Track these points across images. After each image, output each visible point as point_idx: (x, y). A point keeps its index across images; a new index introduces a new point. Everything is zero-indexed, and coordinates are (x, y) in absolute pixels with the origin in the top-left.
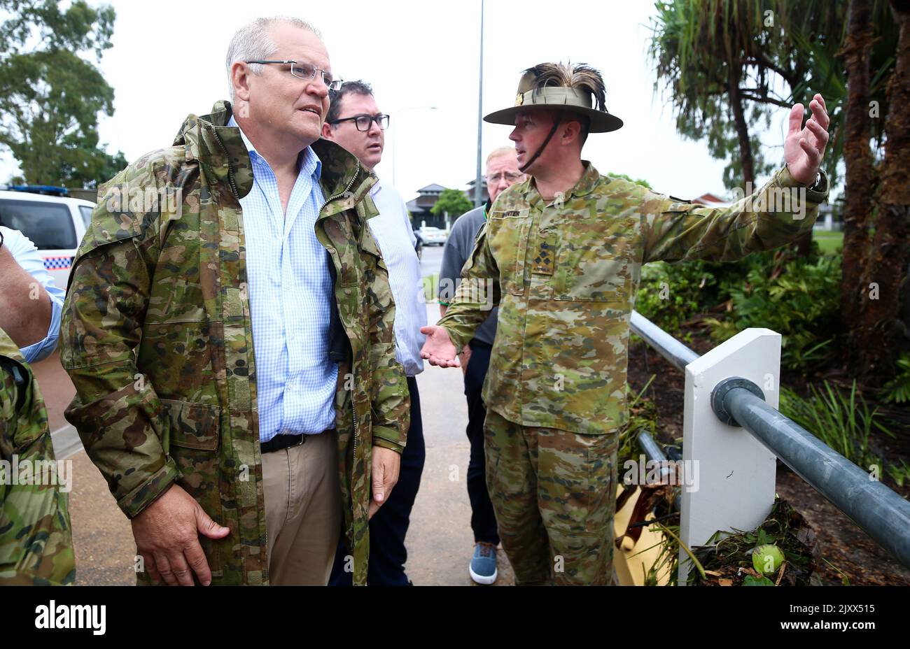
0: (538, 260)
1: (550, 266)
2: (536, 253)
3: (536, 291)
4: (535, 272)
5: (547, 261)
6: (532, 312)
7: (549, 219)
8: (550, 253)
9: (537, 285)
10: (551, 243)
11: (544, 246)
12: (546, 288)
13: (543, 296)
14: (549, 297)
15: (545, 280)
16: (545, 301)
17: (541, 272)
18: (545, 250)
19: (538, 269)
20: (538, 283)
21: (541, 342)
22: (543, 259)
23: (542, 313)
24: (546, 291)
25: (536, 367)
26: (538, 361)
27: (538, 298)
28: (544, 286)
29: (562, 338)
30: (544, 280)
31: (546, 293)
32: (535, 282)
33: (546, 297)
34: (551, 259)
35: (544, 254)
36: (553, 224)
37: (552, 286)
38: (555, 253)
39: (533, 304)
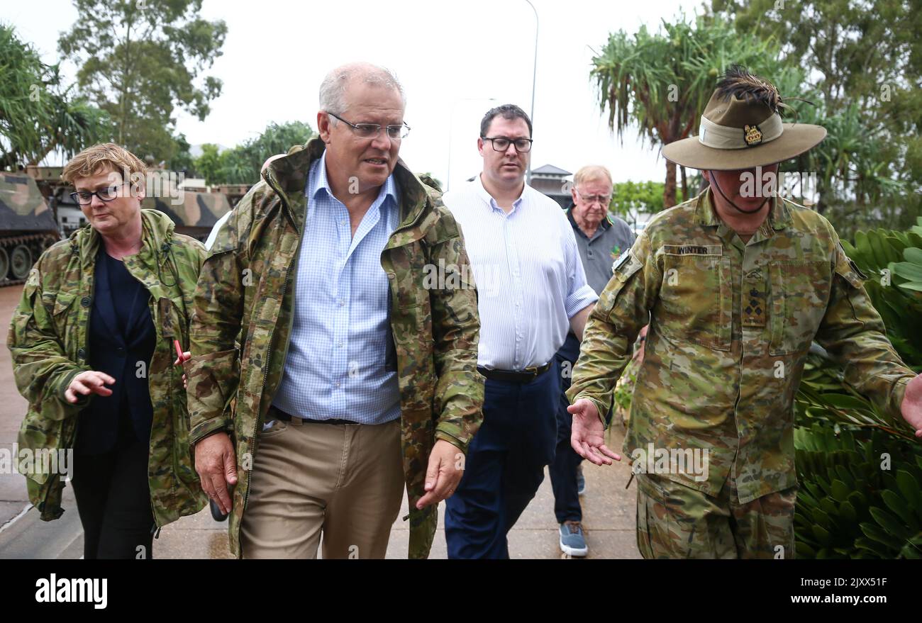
0: (748, 311)
1: (762, 316)
2: (745, 301)
3: (750, 347)
4: (746, 324)
5: (759, 311)
6: (747, 371)
7: (753, 260)
8: (761, 301)
9: (750, 339)
10: (761, 289)
11: (754, 293)
12: (760, 342)
13: (758, 352)
14: (763, 353)
15: (758, 333)
16: (759, 357)
17: (753, 324)
18: (755, 298)
19: (750, 321)
20: (752, 336)
21: (754, 404)
22: (754, 309)
23: (757, 372)
24: (760, 345)
25: (749, 433)
26: (749, 425)
27: (753, 354)
28: (757, 340)
29: (774, 397)
30: (755, 333)
31: (760, 348)
32: (747, 336)
33: (760, 353)
34: (762, 308)
35: (754, 303)
36: (757, 266)
37: (765, 340)
38: (766, 301)
39: (747, 362)
